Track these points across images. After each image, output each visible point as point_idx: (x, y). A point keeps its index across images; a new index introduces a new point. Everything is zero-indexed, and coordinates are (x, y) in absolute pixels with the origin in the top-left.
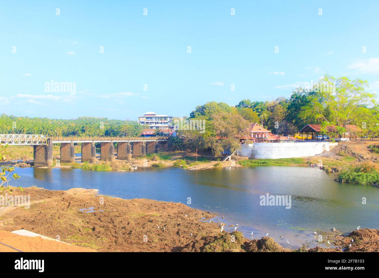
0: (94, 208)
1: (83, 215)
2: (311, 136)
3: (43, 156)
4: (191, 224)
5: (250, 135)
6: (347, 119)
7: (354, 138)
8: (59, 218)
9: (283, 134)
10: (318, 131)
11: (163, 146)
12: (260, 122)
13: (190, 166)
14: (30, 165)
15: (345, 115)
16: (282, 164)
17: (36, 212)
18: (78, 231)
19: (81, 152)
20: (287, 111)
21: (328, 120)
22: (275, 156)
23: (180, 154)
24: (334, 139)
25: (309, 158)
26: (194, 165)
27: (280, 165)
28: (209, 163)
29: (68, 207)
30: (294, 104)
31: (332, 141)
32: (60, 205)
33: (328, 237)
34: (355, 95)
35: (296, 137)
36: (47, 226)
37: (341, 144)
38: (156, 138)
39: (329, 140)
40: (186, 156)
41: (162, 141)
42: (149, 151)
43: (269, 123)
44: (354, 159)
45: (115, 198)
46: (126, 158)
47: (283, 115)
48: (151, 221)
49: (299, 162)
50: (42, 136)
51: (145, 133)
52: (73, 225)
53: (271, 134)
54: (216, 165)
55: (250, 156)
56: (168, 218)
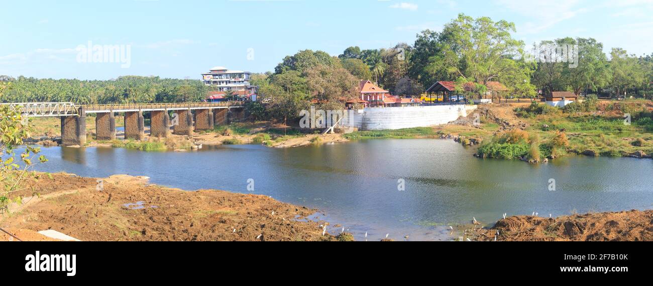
0: (143, 202)
1: (129, 212)
2: (442, 96)
3: (74, 131)
4: (281, 225)
5: (360, 97)
6: (488, 74)
7: (498, 98)
8: (96, 216)
9: (405, 96)
10: (452, 90)
11: (238, 114)
12: (373, 79)
13: (277, 142)
14: (57, 143)
15: (487, 69)
16: (404, 137)
17: (67, 206)
18: (123, 235)
19: (124, 125)
20: (410, 63)
21: (464, 75)
22: (394, 125)
23: (261, 125)
24: (471, 101)
25: (440, 127)
26: (283, 140)
27: (401, 138)
28: (303, 137)
29: (108, 201)
30: (420, 53)
31: (469, 103)
32: (98, 197)
33: (467, 232)
34: (499, 42)
35: (422, 98)
36: (81, 226)
37: (481, 106)
38: (228, 103)
39: (466, 102)
40: (270, 128)
41: (236, 107)
42: (218, 122)
43: (386, 79)
44: (497, 127)
45: (172, 189)
46: (186, 133)
47: (404, 69)
48: (224, 222)
49: (427, 133)
50: (72, 104)
51: (211, 97)
52: (115, 226)
53: (389, 95)
54: (313, 140)
55: (360, 126)
56: (248, 217)
